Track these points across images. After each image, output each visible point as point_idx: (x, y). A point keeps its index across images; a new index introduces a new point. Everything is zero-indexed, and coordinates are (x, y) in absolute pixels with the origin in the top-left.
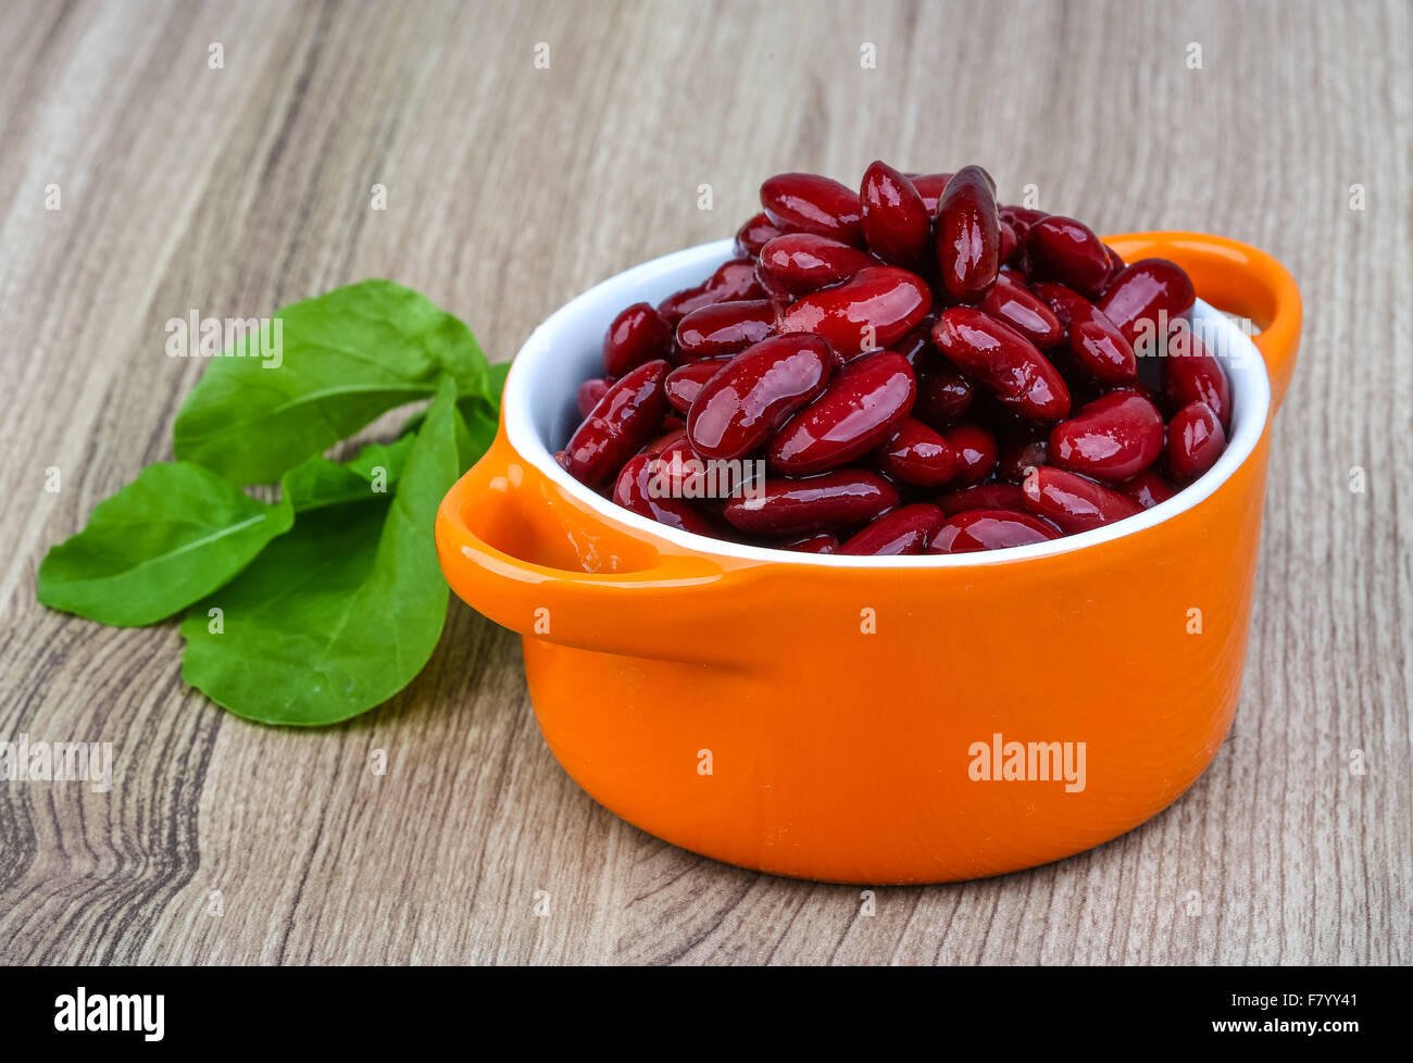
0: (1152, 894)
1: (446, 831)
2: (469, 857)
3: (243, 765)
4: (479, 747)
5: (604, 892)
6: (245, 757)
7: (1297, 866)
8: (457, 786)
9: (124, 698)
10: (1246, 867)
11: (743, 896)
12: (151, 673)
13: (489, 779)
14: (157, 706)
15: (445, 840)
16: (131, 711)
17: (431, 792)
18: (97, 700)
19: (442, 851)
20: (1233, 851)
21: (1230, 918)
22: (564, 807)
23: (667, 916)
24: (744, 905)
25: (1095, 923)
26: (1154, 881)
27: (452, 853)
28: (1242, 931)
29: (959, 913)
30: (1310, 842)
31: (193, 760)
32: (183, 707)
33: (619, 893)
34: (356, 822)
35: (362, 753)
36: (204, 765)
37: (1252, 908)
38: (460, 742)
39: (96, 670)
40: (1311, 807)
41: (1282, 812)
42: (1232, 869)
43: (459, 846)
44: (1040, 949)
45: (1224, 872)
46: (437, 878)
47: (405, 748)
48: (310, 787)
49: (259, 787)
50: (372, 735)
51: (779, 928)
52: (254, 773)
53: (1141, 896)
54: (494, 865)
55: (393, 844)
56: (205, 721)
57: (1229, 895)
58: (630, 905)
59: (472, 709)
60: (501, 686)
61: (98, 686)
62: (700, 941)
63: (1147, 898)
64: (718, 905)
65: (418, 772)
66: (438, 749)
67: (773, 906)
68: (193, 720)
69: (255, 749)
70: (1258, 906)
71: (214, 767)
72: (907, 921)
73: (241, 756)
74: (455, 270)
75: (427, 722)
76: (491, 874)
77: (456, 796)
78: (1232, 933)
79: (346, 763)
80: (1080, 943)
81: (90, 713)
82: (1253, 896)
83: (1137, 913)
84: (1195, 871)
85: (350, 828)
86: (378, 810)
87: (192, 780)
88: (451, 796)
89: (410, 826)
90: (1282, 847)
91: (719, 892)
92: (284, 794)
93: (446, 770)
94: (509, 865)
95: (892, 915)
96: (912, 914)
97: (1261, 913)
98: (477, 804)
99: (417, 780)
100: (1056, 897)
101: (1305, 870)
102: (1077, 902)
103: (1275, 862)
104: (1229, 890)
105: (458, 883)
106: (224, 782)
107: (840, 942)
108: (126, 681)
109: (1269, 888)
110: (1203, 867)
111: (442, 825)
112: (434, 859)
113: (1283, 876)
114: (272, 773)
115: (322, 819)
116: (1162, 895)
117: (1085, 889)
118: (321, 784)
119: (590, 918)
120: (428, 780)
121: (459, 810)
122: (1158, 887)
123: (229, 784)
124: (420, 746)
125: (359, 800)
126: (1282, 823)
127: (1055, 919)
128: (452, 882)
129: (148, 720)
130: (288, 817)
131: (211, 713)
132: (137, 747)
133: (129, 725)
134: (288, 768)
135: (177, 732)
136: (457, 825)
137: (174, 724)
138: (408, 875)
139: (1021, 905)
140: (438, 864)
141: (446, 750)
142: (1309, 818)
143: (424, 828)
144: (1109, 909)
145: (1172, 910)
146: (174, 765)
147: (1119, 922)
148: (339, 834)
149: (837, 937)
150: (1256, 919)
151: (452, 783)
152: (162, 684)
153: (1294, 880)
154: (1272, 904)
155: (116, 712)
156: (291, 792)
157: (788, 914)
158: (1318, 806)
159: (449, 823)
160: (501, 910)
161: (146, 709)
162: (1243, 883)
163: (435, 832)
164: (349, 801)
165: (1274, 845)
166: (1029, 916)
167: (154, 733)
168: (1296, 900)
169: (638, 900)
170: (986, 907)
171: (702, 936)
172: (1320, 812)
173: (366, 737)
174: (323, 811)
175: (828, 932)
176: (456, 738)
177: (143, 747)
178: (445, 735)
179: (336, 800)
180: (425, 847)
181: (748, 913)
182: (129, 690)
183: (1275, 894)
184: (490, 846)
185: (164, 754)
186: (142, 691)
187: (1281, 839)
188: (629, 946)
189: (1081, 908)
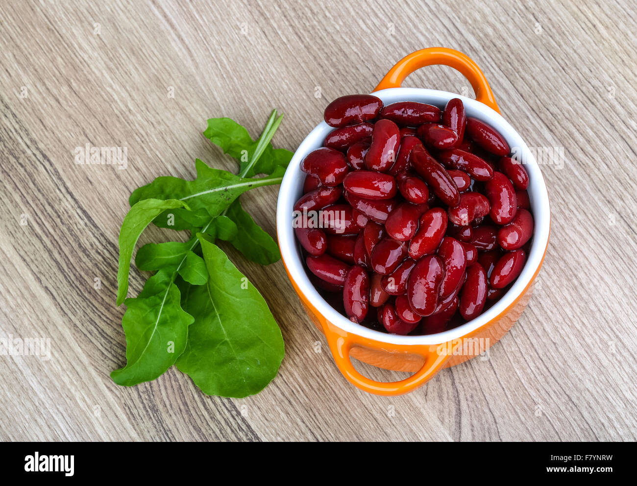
0: (555, 287)
1: (346, 405)
2: (363, 412)
3: (259, 418)
4: (316, 358)
5: (414, 399)
6: (257, 414)
7: (581, 244)
8: (328, 381)
9: (193, 412)
10: (568, 254)
11: (452, 372)
12: (188, 394)
13: (333, 370)
14: (206, 409)
15: (349, 409)
16: (202, 417)
17: (324, 390)
18: (187, 420)
19: (353, 414)
20: (559, 249)
21: (584, 282)
22: (367, 368)
23: (440, 397)
24: (456, 376)
25: (552, 312)
26: (551, 280)
27: (357, 414)
28: (592, 286)
29: (514, 336)
30: (575, 229)
31: (244, 427)
32: (214, 403)
33: (418, 397)
34: (318, 420)
35: (286, 386)
36: (249, 427)
37: (586, 273)
38: (308, 359)
39: (171, 405)
40: (562, 212)
41: (556, 220)
42: (565, 258)
43: (356, 409)
44: (548, 335)
45: (565, 261)
46: (364, 428)
47: (296, 374)
48: (288, 414)
49: (275, 425)
50: (281, 375)
51: (474, 379)
52: (267, 420)
53: (553, 290)
54: (373, 410)
55: (337, 422)
56: (228, 405)
57: (575, 272)
58: (426, 400)
59: (296, 341)
60: (293, 323)
61: (179, 412)
62: (459, 401)
63: (555, 290)
64: (449, 382)
65: (311, 383)
66: (306, 368)
67: (463, 370)
68: (223, 407)
69: (255, 408)
70: (586, 271)
71: (253, 427)
72: (504, 349)
73: (254, 414)
74: (57, 101)
75: (290, 357)
76: (378, 416)
77: (333, 386)
78: (590, 289)
79: (287, 393)
80: (556, 324)
81: (191, 427)
82: (581, 267)
83: (559, 300)
84: (556, 266)
85: (319, 424)
86: (318, 410)
87: (253, 437)
88: (331, 388)
89: (333, 410)
90: (570, 238)
91: (444, 376)
92: (284, 422)
93: (318, 376)
94: (378, 408)
95: (498, 350)
96: (503, 347)
97: (590, 274)
98: (342, 386)
99: (315, 387)
100: (532, 308)
101: (584, 244)
102: (540, 306)
103: (574, 246)
104: (574, 270)
105: (372, 426)
106: (263, 430)
107: (495, 373)
108: (185, 404)
109: (581, 260)
110: (558, 264)
111: (342, 403)
112: (355, 420)
113: (581, 252)
114: (272, 416)
115: (307, 426)
116: (558, 285)
117: (536, 298)
118: (290, 410)
119: (421, 414)
120: (317, 385)
121: (340, 392)
122: (554, 282)
123: (265, 430)
124: (299, 370)
125: (308, 409)
126: (560, 225)
127: (540, 318)
128: (370, 427)
129: (211, 418)
130: (297, 433)
131: (225, 401)
132: (221, 433)
133: (208, 424)
134: (274, 410)
135: (225, 417)
136: (346, 400)
137: (220, 414)
138: (356, 434)
139: (526, 319)
140: (358, 421)
141: (308, 366)
142: (566, 218)
143: (338, 408)
144: (550, 302)
145: (566, 290)
146: (241, 433)
147: (558, 307)
148: (319, 430)
149: (492, 372)
150: (591, 278)
151: (325, 380)
152: (196, 396)
153: (586, 252)
154: (589, 267)
155: (199, 422)
156: (285, 420)
157: (471, 372)
158: (563, 210)
159: (344, 401)
160: (396, 430)
161: (205, 413)
162: (574, 264)
163: (342, 408)
164: (306, 412)
165: (568, 238)
166: (533, 322)
167: (219, 423)
168: (595, 262)
169: (426, 395)
170: (518, 327)
171: (457, 399)
172: (567, 212)
173: (280, 377)
174: (304, 423)
175: (488, 371)
176: (305, 358)
177: (223, 432)
178: (301, 360)
179: (301, 414)
180: (347, 417)
181: (460, 379)
182: (190, 408)
183: (587, 262)
184: (365, 403)
185: (232, 431)
186: (195, 405)
187: (566, 234)
188: (443, 419)
189: (542, 307)
